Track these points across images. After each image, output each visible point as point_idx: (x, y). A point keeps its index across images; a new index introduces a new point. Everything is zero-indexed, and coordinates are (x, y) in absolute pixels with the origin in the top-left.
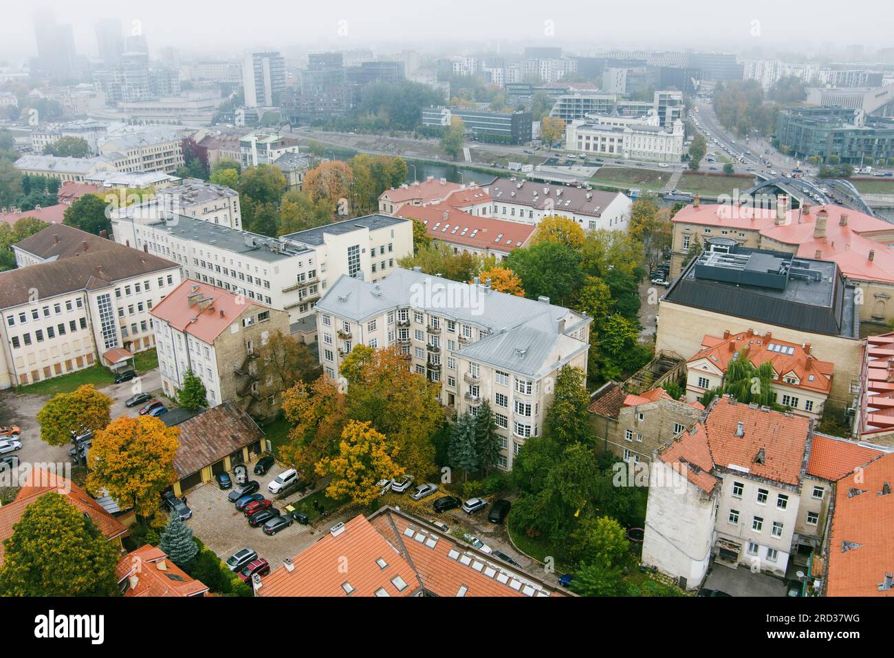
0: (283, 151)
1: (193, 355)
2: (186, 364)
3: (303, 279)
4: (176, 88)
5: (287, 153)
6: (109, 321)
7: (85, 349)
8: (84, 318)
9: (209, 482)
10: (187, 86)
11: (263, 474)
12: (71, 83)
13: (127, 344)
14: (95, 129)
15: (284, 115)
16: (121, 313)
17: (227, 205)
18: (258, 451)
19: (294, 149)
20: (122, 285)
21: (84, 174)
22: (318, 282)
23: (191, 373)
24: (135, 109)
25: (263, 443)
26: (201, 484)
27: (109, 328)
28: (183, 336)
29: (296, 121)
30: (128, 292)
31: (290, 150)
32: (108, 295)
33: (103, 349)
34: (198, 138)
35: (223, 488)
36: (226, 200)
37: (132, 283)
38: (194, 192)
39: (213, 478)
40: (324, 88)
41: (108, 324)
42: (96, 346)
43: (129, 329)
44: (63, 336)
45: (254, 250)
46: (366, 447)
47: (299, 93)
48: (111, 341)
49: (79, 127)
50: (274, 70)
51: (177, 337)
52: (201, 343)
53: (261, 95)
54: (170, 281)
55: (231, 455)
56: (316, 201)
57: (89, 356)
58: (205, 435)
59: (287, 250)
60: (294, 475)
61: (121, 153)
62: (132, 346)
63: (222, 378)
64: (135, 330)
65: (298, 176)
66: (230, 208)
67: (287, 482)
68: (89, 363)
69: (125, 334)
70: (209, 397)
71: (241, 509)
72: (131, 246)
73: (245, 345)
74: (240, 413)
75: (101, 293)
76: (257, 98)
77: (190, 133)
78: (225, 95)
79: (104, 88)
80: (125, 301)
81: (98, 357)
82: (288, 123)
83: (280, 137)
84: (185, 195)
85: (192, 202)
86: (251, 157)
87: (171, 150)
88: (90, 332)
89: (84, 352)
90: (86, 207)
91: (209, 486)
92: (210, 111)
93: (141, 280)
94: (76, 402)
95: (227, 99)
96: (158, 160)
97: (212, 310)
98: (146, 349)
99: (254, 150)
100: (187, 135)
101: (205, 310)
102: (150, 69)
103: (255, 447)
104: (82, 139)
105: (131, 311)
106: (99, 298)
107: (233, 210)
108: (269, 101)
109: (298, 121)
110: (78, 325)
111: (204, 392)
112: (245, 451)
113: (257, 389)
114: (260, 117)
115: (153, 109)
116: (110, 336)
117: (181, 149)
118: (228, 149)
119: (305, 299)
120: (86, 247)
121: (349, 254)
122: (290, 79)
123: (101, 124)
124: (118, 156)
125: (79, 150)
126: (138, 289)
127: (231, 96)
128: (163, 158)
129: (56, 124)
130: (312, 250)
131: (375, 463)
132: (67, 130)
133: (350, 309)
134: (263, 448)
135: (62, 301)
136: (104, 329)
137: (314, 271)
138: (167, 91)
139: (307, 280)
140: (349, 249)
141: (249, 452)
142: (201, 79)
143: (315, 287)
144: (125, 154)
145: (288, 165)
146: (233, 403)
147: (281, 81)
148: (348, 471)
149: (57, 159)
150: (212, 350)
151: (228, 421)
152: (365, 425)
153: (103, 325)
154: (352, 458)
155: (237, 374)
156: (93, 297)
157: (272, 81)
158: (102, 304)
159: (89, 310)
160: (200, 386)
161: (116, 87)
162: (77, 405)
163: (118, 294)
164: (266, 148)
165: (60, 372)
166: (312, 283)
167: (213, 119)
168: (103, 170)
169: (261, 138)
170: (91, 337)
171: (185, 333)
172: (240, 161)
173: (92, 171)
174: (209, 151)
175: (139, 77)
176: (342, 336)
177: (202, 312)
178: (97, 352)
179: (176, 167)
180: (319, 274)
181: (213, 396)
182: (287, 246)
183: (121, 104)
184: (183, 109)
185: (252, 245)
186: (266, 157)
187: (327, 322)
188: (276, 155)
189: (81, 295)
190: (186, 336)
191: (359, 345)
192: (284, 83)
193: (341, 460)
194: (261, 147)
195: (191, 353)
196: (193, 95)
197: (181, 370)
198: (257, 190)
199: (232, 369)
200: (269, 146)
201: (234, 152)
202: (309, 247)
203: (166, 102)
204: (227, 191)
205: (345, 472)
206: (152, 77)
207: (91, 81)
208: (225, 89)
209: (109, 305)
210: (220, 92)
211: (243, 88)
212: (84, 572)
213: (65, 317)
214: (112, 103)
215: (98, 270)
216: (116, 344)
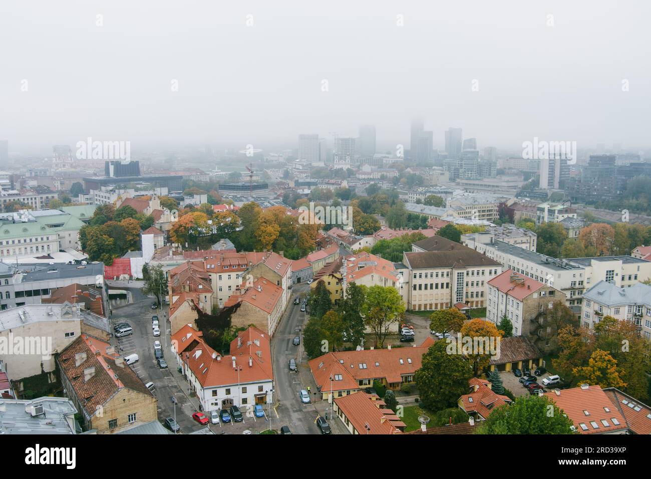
0: (566, 216)
1: (509, 307)
2: (504, 312)
3: (574, 285)
4: (494, 172)
5: (568, 217)
6: (461, 287)
7: (446, 300)
8: (448, 283)
9: (509, 372)
10: (501, 172)
11: (539, 375)
12: (429, 166)
13: (467, 302)
14: (446, 193)
15: (567, 196)
16: (467, 285)
17: (529, 241)
18: (537, 364)
19: (573, 216)
20: (470, 270)
21: (440, 216)
22: (584, 288)
23: (505, 316)
24: (466, 184)
25: (541, 361)
26: (505, 372)
27: (460, 291)
28: (505, 296)
29: (575, 200)
30: (473, 274)
31: (571, 215)
32: (463, 273)
33: (455, 302)
34: (509, 203)
35: (516, 376)
36: (529, 237)
37: (476, 269)
38: (510, 231)
39: (511, 370)
40: (598, 178)
41: (460, 288)
42: (451, 299)
43: (470, 295)
44: (437, 290)
45: (546, 264)
46: (605, 364)
47: (580, 181)
48: (460, 298)
49: (437, 190)
50: (563, 165)
51: (501, 297)
52: (515, 300)
53: (551, 181)
54: (495, 273)
55: (523, 361)
56: (586, 247)
57: (447, 304)
58: (510, 347)
59: (567, 266)
60: (557, 379)
61: (462, 207)
62: (469, 304)
63: (523, 321)
64: (472, 296)
65: (574, 232)
66: (530, 243)
67: (553, 381)
68: (446, 308)
69: (467, 297)
70: (514, 331)
71: (526, 386)
72: (477, 250)
73: (539, 306)
74: (531, 343)
75: (460, 271)
76: (549, 183)
77: (505, 200)
78: (525, 179)
79: (449, 170)
80: (470, 279)
81: (451, 305)
82: (570, 200)
83: (565, 207)
84: (504, 232)
85: (508, 236)
86: (543, 218)
87: (492, 209)
88: (450, 291)
89: (445, 301)
90: (447, 231)
91: (509, 373)
92: (515, 189)
93: (481, 269)
94: (449, 314)
95: (528, 182)
96: (483, 214)
97: (523, 285)
98: (476, 308)
99: (546, 213)
100: (503, 200)
101: (519, 284)
102: (479, 160)
103: (536, 361)
104: (441, 197)
105: (472, 285)
106: (458, 273)
107: (532, 245)
108: (556, 185)
109: (576, 200)
110: (445, 286)
111: (512, 328)
112: (531, 362)
113: (541, 333)
114: (549, 195)
115: (478, 185)
116: (460, 295)
117: (498, 208)
118: (528, 212)
119: (574, 297)
120: (453, 248)
121: (607, 274)
122: (573, 173)
123: (450, 190)
124: (461, 209)
125: (438, 203)
126: (478, 274)
127: (530, 180)
128: (486, 213)
129: (424, 188)
130: (583, 269)
131: (609, 376)
132: (430, 192)
133: (604, 299)
134: (541, 365)
135: (440, 271)
136: (458, 291)
137: (582, 282)
138: (488, 174)
139: (577, 286)
140: (607, 272)
141: (533, 363)
142: (510, 168)
143: (582, 291)
144: (465, 208)
145: (568, 224)
146: (527, 336)
147: (567, 173)
148: (592, 375)
149: (425, 206)
150: (521, 305)
151: (523, 344)
152: (606, 353)
153: (458, 288)
154: (595, 368)
155: (532, 321)
156: (456, 272)
157: (561, 172)
158: (459, 277)
159: (452, 279)
160: (509, 325)
161: (457, 170)
162: (450, 316)
163: (468, 274)
164: (554, 213)
165: (432, 309)
166: (580, 289)
167: (517, 194)
168: (451, 215)
169: (552, 206)
170: (450, 294)
171: (507, 294)
172: (535, 220)
173: (445, 215)
174: (515, 212)
175: (472, 164)
176: (597, 313)
177: (517, 285)
178: (451, 302)
179: (493, 219)
180: (585, 284)
181: (516, 331)
182: (567, 264)
183: (458, 180)
184: (497, 186)
185: (545, 261)
186: (554, 218)
187: (588, 305)
188: (561, 218)
189: (449, 270)
190: (507, 296)
191: (608, 315)
192: (569, 174)
193: (589, 368)
194: (551, 212)
195: (508, 306)
196: (505, 178)
197: (500, 315)
198: (548, 236)
199: (529, 318)
200: (556, 212)
201: (532, 214)
202: (581, 266)
203: (487, 181)
204: (530, 233)
205: (590, 376)
206: (479, 165)
207: (442, 166)
208: (527, 176)
209: (463, 278)
210: (523, 177)
211: (539, 175)
212: (459, 372)
213: (440, 280)
214: (452, 180)
215: (460, 259)
216: (462, 300)
